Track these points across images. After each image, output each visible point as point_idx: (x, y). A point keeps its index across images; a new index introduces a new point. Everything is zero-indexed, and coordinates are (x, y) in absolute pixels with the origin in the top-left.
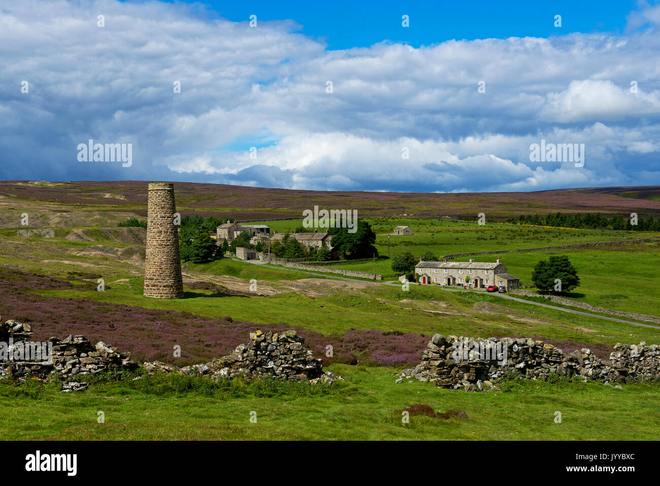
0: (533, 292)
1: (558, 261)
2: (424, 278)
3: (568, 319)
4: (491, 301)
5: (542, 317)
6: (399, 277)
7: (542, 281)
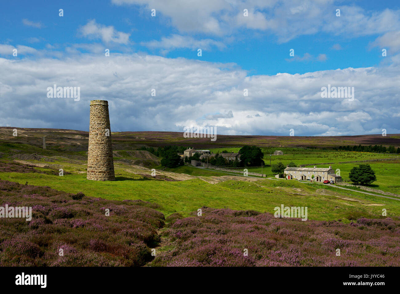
0: (350, 184)
1: (364, 167)
2: (289, 176)
3: (370, 199)
4: (326, 188)
5: (356, 197)
6: (276, 176)
7: (355, 178)
